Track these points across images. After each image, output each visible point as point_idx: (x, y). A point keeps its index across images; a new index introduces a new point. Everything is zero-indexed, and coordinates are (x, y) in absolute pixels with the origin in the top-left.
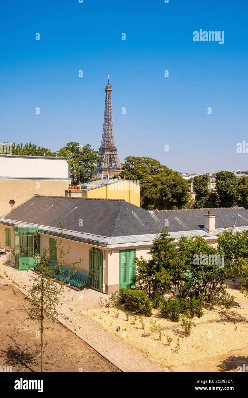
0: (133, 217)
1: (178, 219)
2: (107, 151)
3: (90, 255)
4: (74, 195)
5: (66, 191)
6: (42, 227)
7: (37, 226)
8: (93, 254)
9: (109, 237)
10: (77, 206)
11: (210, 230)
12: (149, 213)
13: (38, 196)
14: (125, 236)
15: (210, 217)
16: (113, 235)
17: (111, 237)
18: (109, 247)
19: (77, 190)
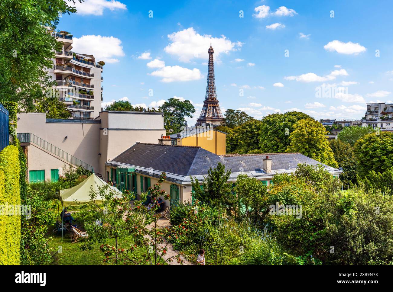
0: (206, 161)
1: (242, 162)
2: (210, 104)
3: (171, 189)
4: (164, 143)
5: (159, 140)
6: (139, 168)
7: (134, 167)
8: (172, 189)
9: (185, 176)
10: (166, 152)
11: (267, 171)
12: (219, 158)
13: (139, 144)
14: (197, 175)
15: (267, 160)
16: (188, 174)
17: (186, 176)
18: (183, 183)
19: (167, 139)
